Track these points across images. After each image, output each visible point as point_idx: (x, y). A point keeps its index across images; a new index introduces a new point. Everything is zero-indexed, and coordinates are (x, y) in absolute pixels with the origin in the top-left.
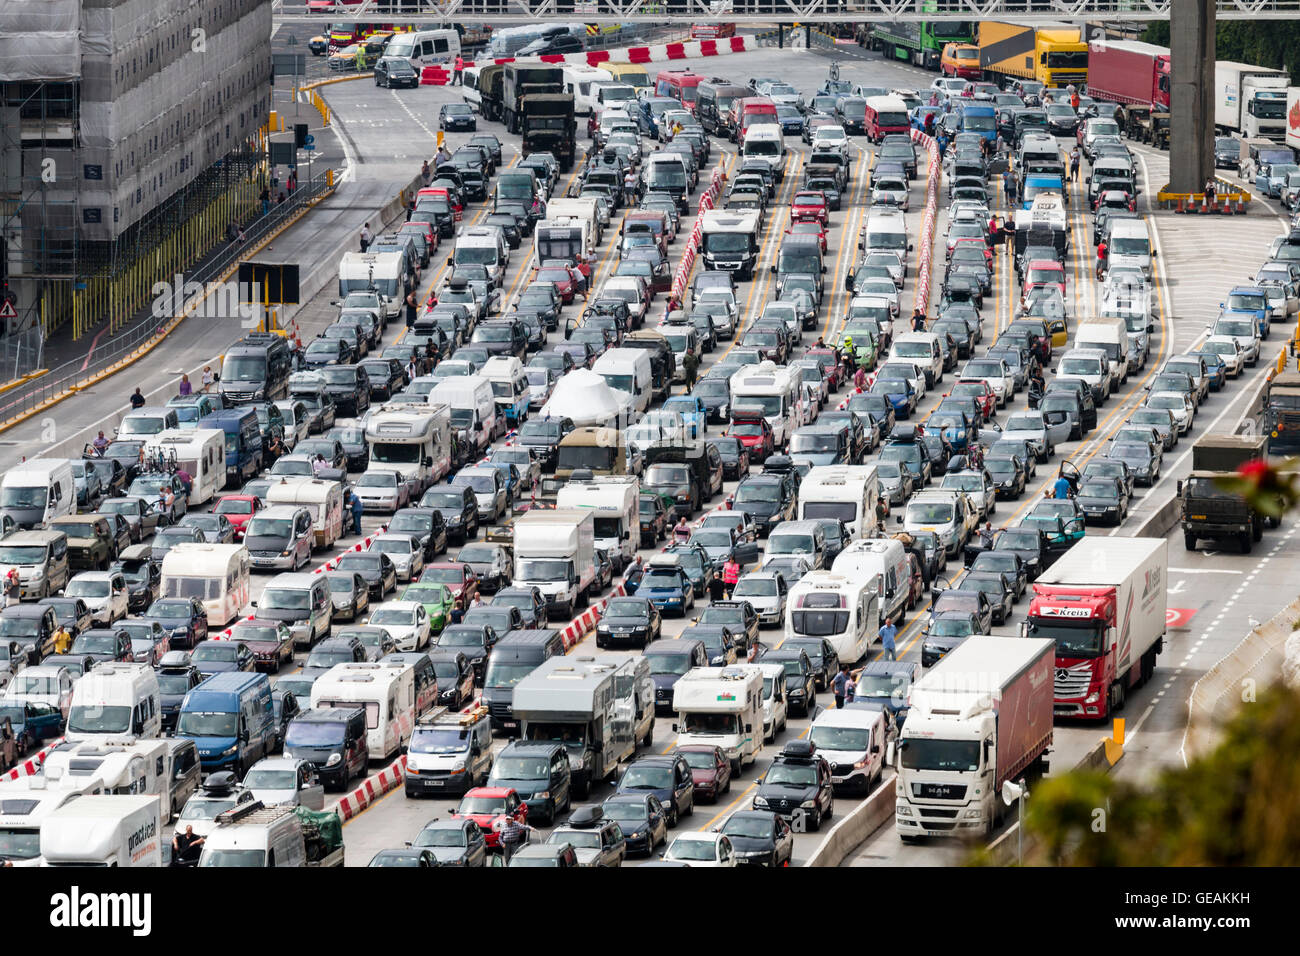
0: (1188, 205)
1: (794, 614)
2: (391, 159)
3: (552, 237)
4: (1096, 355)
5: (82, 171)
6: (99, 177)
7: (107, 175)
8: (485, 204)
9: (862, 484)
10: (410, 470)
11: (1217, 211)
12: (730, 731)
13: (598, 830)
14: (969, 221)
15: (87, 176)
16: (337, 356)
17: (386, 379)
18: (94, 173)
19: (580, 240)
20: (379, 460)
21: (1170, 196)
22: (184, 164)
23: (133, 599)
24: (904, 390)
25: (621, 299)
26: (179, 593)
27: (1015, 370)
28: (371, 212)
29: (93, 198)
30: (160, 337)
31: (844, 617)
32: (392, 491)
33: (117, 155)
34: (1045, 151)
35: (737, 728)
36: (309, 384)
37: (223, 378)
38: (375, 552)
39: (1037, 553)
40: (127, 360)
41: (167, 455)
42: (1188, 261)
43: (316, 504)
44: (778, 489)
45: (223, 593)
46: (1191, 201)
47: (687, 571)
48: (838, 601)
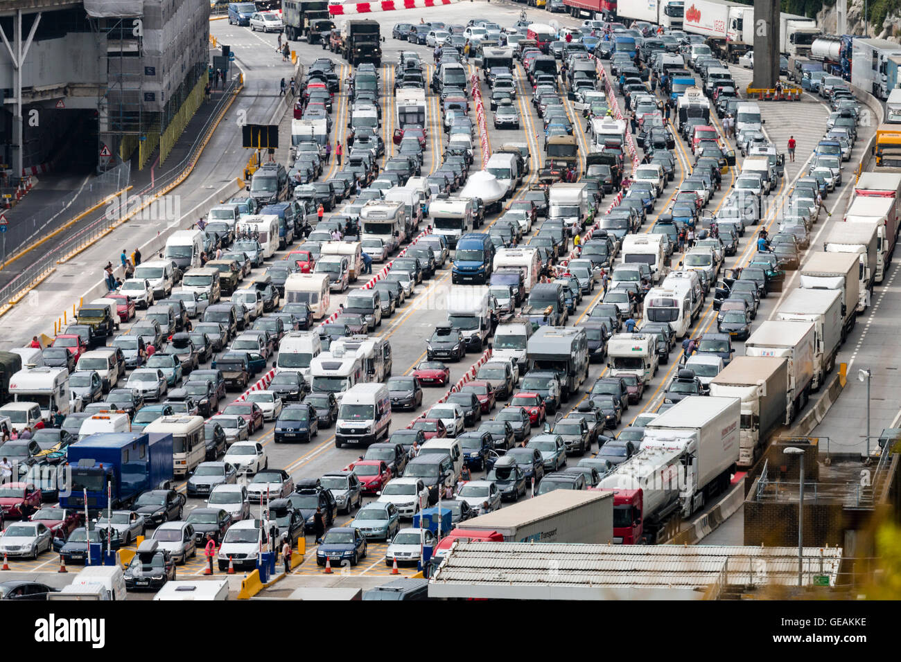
0: (766, 96)
1: (648, 310)
2: (266, 67)
3: (407, 111)
4: (757, 177)
5: (144, 71)
6: (154, 74)
7: (159, 72)
8: (340, 94)
9: (658, 243)
10: (387, 238)
11: (783, 99)
12: (639, 367)
13: (592, 413)
14: (649, 103)
15: (147, 73)
16: (306, 178)
17: (343, 191)
18: (151, 71)
19: (423, 113)
20: (368, 233)
21: (754, 90)
22: (183, 67)
23: (265, 305)
24: (649, 197)
25: (463, 146)
26: (295, 300)
27: (708, 186)
28: (273, 98)
29: (151, 86)
30: (191, 168)
31: (675, 312)
32: (380, 250)
33: (163, 61)
34: (675, 63)
35: (643, 365)
36: (307, 192)
37: (252, 189)
38: (394, 280)
39: (763, 282)
40: (179, 181)
41: (253, 229)
42: (778, 128)
43: (349, 255)
44: (605, 248)
45: (319, 301)
46: (768, 93)
47: (573, 290)
48: (674, 303)
